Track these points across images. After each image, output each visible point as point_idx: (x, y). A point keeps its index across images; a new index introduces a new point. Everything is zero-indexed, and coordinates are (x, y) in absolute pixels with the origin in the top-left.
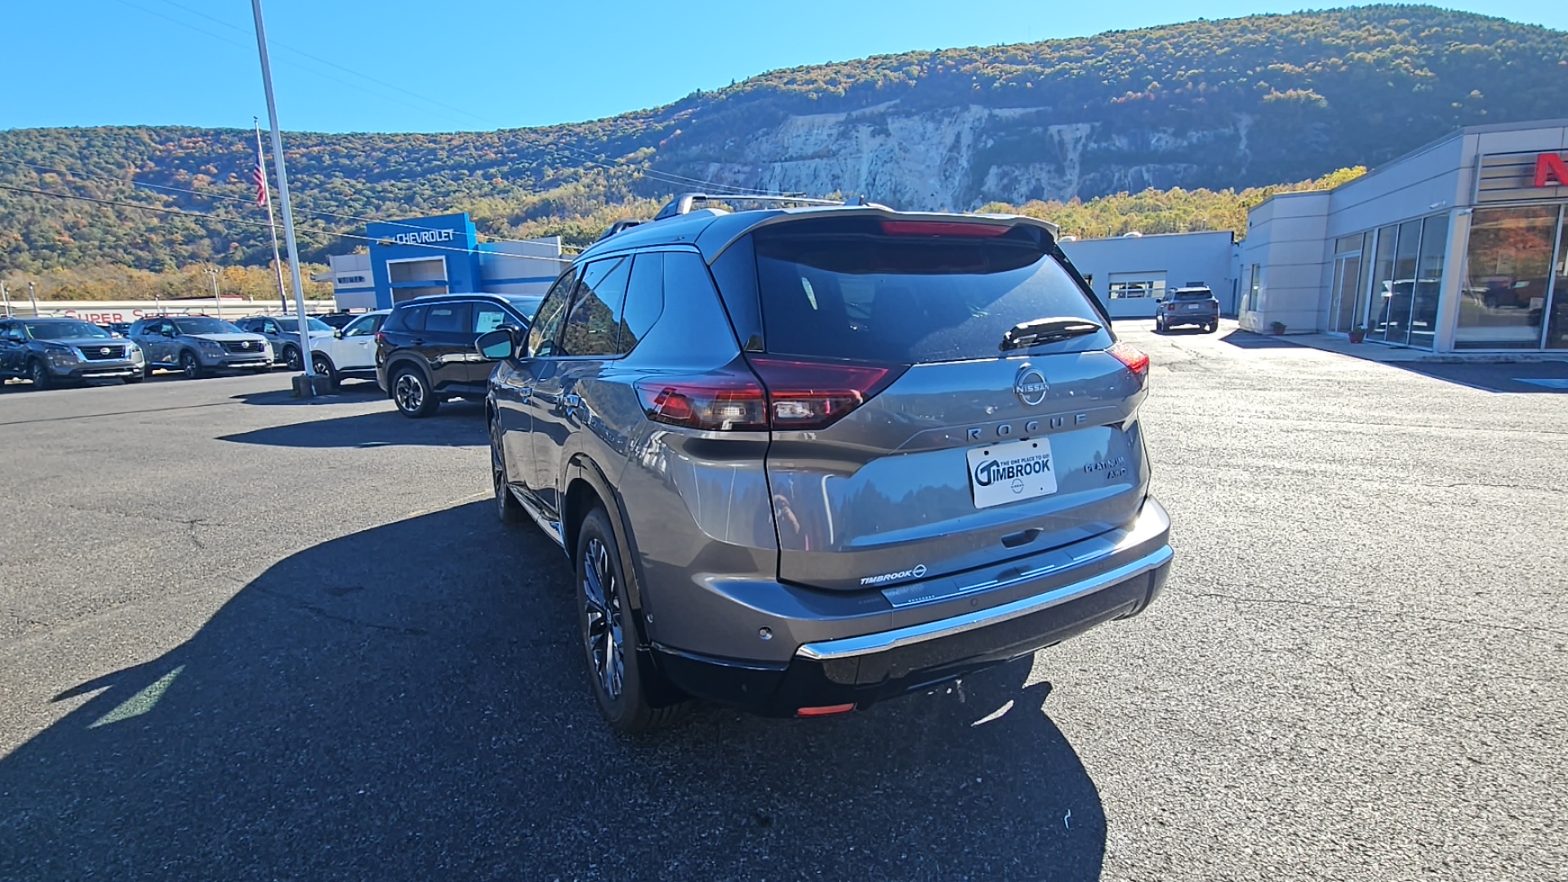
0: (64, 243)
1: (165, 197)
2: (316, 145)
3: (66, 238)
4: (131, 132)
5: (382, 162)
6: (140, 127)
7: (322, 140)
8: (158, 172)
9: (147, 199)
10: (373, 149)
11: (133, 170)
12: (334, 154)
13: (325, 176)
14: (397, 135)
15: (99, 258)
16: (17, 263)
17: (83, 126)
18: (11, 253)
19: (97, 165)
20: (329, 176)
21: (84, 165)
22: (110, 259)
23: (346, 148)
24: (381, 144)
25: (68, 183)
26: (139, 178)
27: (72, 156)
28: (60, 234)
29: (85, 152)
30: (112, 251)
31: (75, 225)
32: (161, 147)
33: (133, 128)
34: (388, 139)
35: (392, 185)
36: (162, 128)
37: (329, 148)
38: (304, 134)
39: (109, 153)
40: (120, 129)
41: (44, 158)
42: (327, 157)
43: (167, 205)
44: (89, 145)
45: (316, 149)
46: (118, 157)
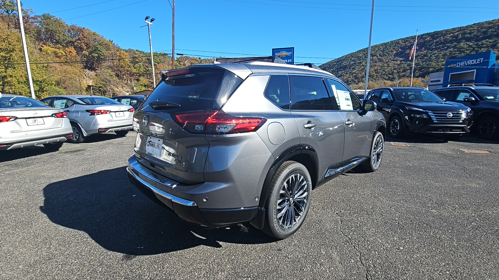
0: (373, 74)
1: (401, 59)
2: (457, 32)
3: (374, 73)
4: (397, 41)
5: (485, 33)
6: (400, 39)
7: (460, 29)
8: (401, 51)
9: (396, 61)
10: (482, 28)
11: (395, 52)
12: (465, 33)
13: (457, 43)
14: (495, 20)
15: (380, 78)
16: (362, 80)
17: (385, 42)
18: (361, 78)
19: (386, 53)
20: (459, 43)
21: (383, 53)
22: (382, 78)
23: (469, 30)
24: (486, 25)
25: (378, 58)
26: (396, 55)
27: (381, 51)
28: (373, 72)
29: (384, 49)
30: (384, 76)
31: (377, 70)
32: (404, 44)
33: (398, 40)
34: (489, 23)
35: (487, 41)
36: (406, 38)
37: (462, 32)
38: (453, 29)
39: (390, 49)
40: (395, 41)
41: (375, 52)
42: (460, 35)
43: (401, 61)
44: (386, 47)
45: (456, 33)
46: (392, 49)
